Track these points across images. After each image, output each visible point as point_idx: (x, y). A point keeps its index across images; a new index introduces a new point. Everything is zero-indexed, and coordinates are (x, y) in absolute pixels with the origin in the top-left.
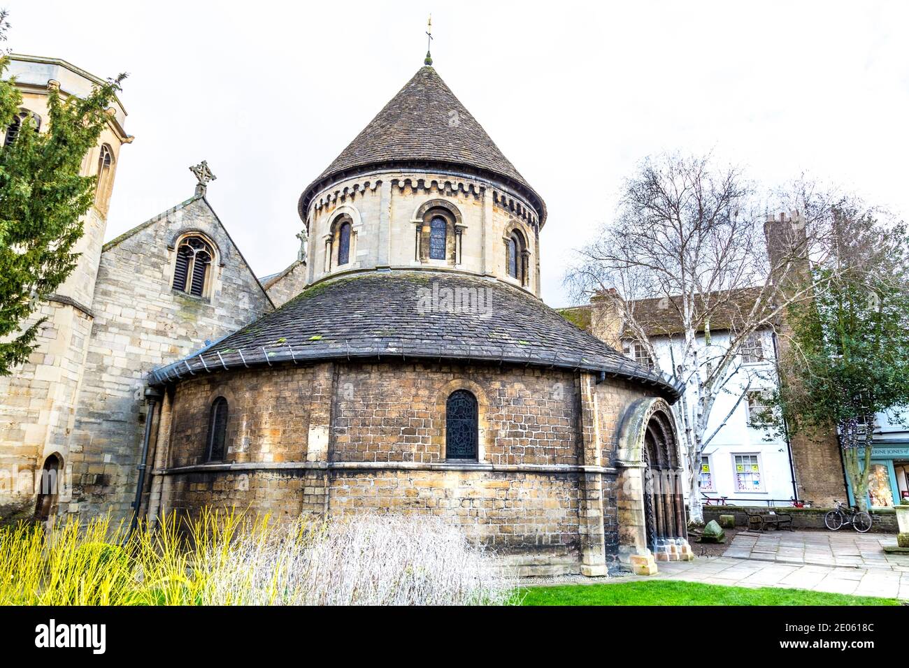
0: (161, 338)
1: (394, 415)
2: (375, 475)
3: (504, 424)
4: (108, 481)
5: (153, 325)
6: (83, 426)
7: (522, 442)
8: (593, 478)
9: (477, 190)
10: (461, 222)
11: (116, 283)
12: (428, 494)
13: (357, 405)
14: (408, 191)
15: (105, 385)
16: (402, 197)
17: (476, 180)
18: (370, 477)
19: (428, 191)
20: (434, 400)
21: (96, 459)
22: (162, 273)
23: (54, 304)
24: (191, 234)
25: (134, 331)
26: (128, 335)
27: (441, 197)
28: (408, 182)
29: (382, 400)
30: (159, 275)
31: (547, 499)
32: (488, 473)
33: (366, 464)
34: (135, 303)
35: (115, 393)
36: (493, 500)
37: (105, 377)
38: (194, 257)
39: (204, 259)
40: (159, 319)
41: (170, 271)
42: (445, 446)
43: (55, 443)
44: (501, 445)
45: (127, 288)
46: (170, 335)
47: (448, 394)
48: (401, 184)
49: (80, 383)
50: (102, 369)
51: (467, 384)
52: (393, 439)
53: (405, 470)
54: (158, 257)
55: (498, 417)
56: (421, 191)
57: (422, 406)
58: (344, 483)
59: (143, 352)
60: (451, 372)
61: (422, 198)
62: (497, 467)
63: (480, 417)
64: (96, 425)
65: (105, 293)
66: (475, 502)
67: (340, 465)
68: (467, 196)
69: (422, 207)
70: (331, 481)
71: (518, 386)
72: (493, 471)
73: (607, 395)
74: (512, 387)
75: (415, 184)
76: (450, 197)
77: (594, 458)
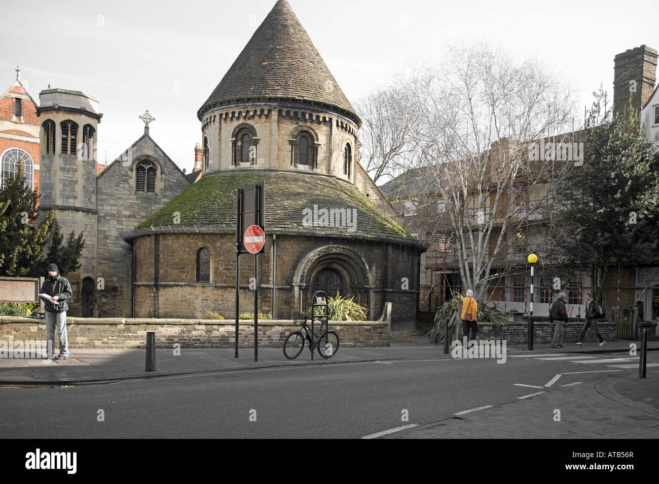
0: (132, 219)
1: (177, 260)
2: (171, 288)
3: (222, 264)
4: (117, 289)
5: (127, 213)
6: (102, 265)
7: (230, 273)
8: (267, 291)
9: (266, 113)
10: (256, 136)
11: (106, 194)
12: (189, 297)
13: (165, 256)
14: (228, 120)
15: (109, 245)
16: (226, 125)
17: (265, 105)
18: (170, 289)
19: (238, 118)
20: (191, 253)
21: (110, 279)
22: (128, 184)
23: (74, 212)
24: (143, 158)
25: (118, 217)
26: (115, 220)
27: (245, 122)
28: (227, 114)
29: (173, 253)
30: (127, 186)
31: (244, 301)
32: (214, 288)
33: (168, 283)
34: (117, 203)
35: (114, 248)
36: (216, 300)
37: (108, 241)
38: (146, 171)
39: (153, 170)
40: (130, 209)
41: (133, 182)
42: (195, 275)
43: (85, 272)
44: (220, 274)
45: (112, 196)
46: (137, 217)
47: (197, 250)
48: (224, 116)
49: (96, 246)
50: (106, 237)
51: (205, 244)
52: (177, 272)
53: (181, 286)
54: (126, 176)
55: (220, 261)
56: (234, 119)
57: (187, 256)
58: (162, 292)
59: (124, 227)
60: (198, 238)
61: (236, 123)
62: (218, 285)
63: (211, 261)
64: (107, 264)
65: (103, 200)
66: (209, 301)
67: (160, 283)
68: (260, 118)
69: (235, 130)
70: (158, 290)
71: (229, 244)
72: (216, 287)
73: (288, 246)
74: (226, 245)
75: (230, 115)
76: (250, 121)
77: (269, 281)
